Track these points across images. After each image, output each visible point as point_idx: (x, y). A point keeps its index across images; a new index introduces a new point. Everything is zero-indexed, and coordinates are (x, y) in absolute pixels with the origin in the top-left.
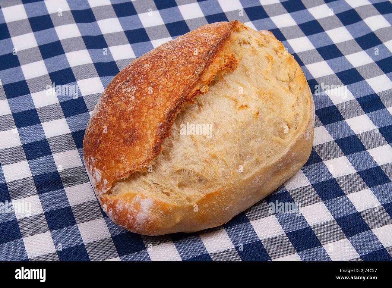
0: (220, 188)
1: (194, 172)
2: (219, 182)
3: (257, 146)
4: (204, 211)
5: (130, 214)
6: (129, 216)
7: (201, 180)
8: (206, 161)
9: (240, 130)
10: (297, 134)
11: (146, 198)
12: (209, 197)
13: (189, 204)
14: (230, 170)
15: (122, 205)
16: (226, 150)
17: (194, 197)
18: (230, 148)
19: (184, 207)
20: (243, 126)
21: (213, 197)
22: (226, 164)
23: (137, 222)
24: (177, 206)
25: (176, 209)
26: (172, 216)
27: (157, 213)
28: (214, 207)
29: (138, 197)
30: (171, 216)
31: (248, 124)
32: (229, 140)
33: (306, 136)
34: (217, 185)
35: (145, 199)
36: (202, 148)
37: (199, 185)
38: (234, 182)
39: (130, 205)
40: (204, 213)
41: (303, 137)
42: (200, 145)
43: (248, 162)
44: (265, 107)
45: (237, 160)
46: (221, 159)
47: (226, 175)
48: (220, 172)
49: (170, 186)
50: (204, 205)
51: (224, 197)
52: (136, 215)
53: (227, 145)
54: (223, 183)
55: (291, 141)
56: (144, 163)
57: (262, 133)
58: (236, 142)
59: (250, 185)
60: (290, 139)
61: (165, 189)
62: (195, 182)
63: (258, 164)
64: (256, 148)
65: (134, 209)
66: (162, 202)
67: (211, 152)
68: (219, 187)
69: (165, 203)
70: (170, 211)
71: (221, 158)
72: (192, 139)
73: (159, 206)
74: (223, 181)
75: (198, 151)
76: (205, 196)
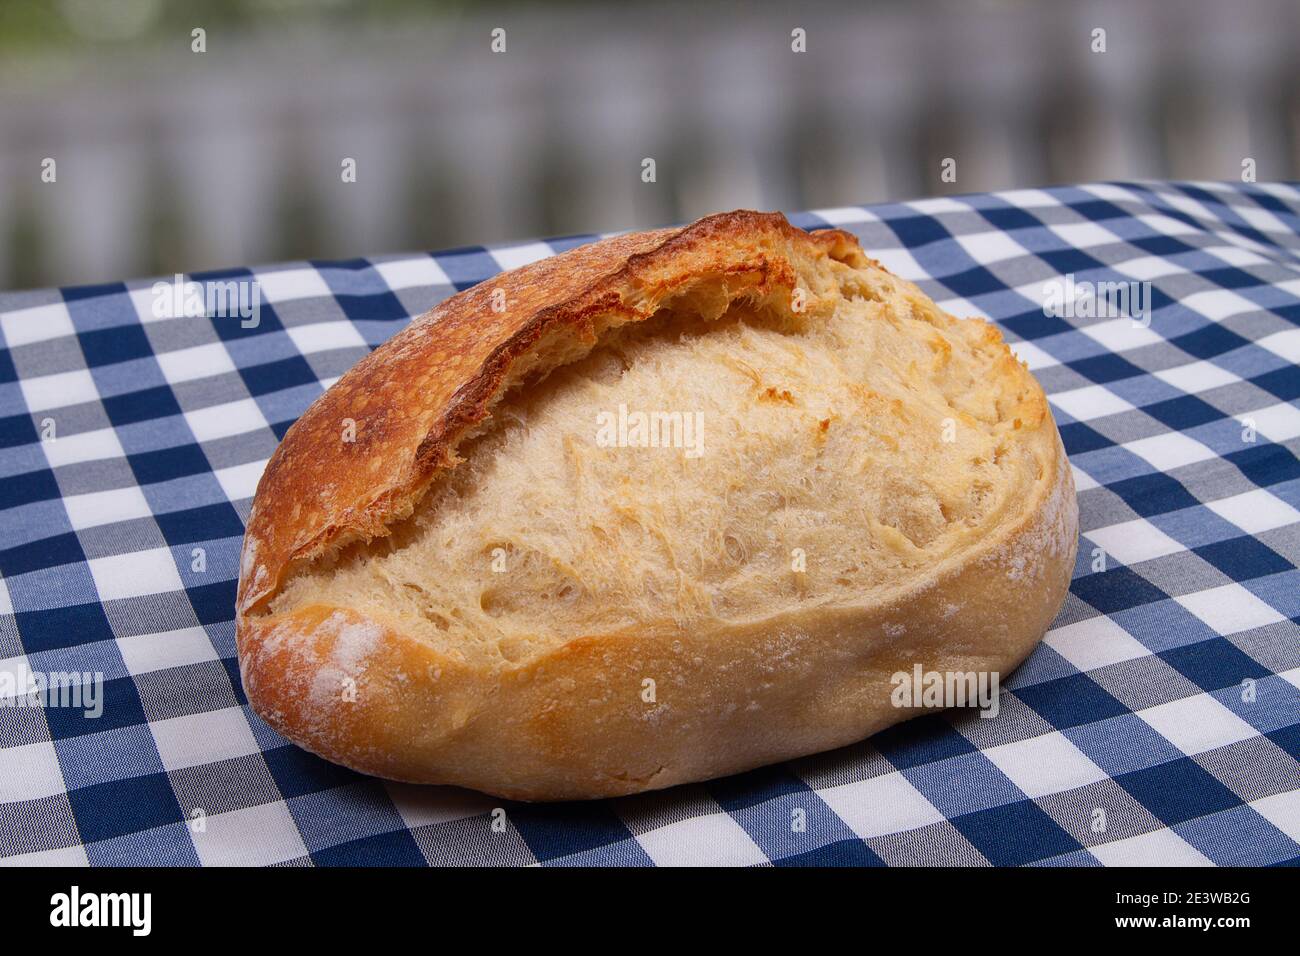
0: (627, 629)
1: (546, 559)
2: (627, 604)
3: (804, 531)
4: (558, 704)
5: (296, 667)
6: (289, 674)
7: (568, 590)
8: (597, 530)
9: (745, 457)
10: (973, 543)
11: (363, 621)
12: (580, 652)
13: (507, 665)
14: (678, 574)
15: (280, 640)
16: (678, 509)
17: (527, 643)
18: (696, 505)
19: (485, 672)
20: (757, 450)
21: (596, 654)
22: (666, 551)
23: (311, 697)
24: (460, 666)
25: (458, 678)
26: (440, 701)
27: (388, 678)
28: (598, 695)
29: (339, 616)
30: (438, 698)
31: (784, 449)
32: (695, 479)
33: (1011, 563)
34: (622, 616)
35: (359, 625)
36: (591, 488)
37: (558, 610)
38: (685, 620)
39: (304, 641)
40: (557, 709)
41: (996, 561)
42: (588, 477)
43: (757, 573)
44: (865, 427)
45: (715, 550)
46: (651, 532)
47: (660, 590)
48: (638, 572)
49: (455, 597)
50: (558, 680)
51: (638, 666)
52: (314, 674)
53: (687, 492)
54: (643, 611)
55: (944, 556)
56: (379, 503)
57: (833, 496)
58: (724, 494)
59: (753, 656)
60: (941, 550)
61: (438, 604)
62: (545, 596)
63: (798, 595)
64: (799, 537)
65: (314, 653)
66: (410, 641)
67: (622, 504)
68: (625, 623)
69: (420, 646)
70: (433, 680)
71: (654, 527)
72: (567, 458)
73: (398, 652)
74: (642, 605)
75: (575, 494)
76: (566, 646)
